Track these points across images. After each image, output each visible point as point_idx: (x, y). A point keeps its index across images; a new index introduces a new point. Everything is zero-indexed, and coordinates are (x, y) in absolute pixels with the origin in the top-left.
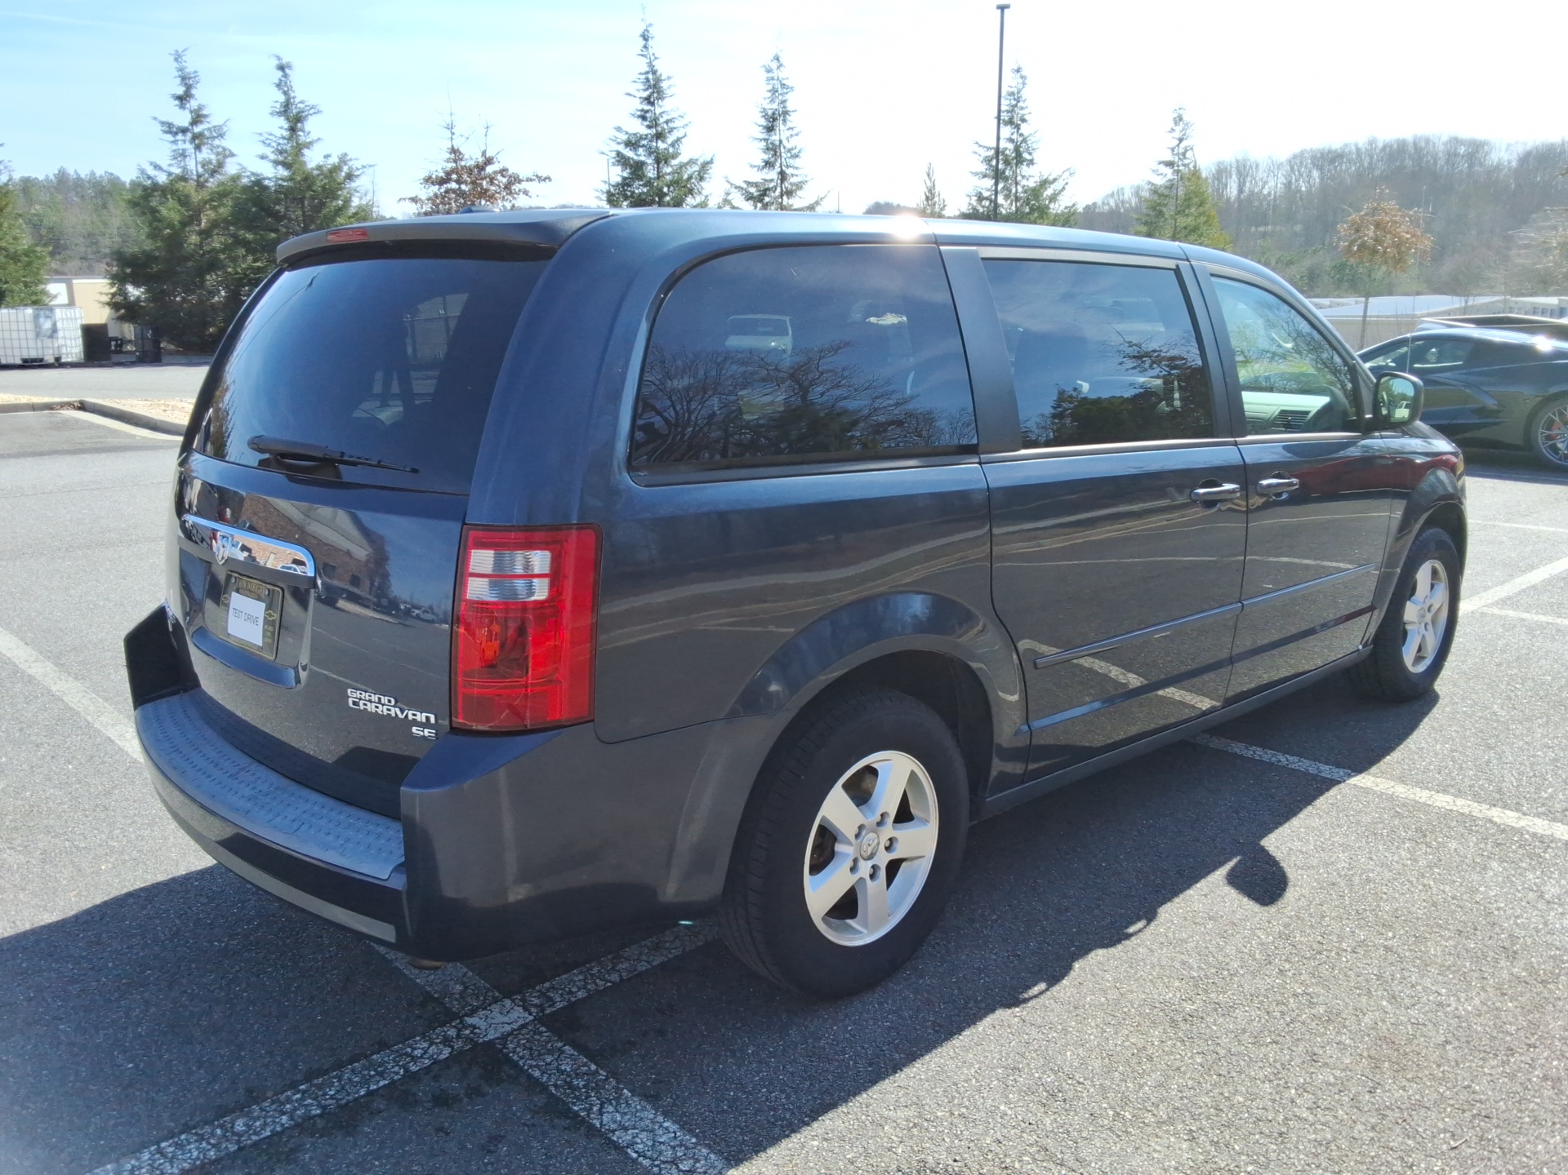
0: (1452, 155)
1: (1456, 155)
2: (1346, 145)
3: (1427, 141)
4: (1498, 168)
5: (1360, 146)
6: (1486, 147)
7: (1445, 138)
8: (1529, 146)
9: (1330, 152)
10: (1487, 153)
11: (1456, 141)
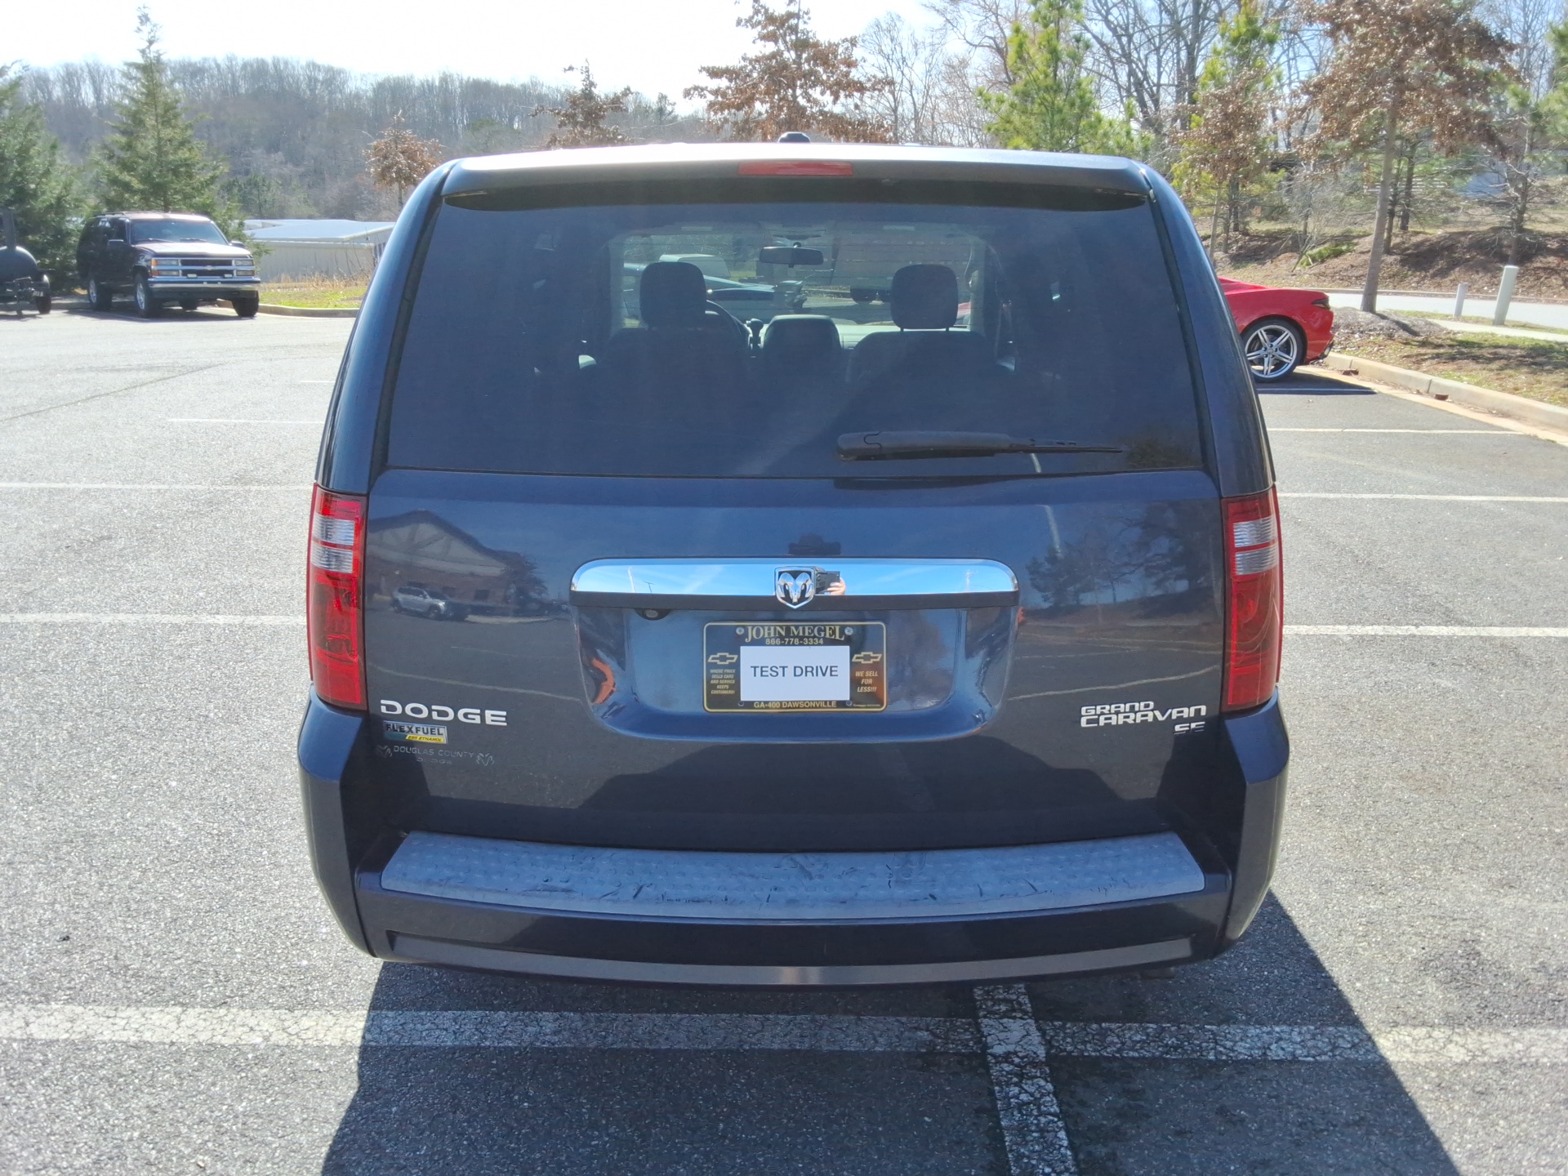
0: (312, 81)
1: (316, 80)
2: (205, 59)
3: (286, 63)
4: (357, 97)
5: (219, 62)
6: (342, 75)
7: (303, 63)
8: (380, 79)
9: (190, 64)
10: (344, 83)
11: (314, 66)
